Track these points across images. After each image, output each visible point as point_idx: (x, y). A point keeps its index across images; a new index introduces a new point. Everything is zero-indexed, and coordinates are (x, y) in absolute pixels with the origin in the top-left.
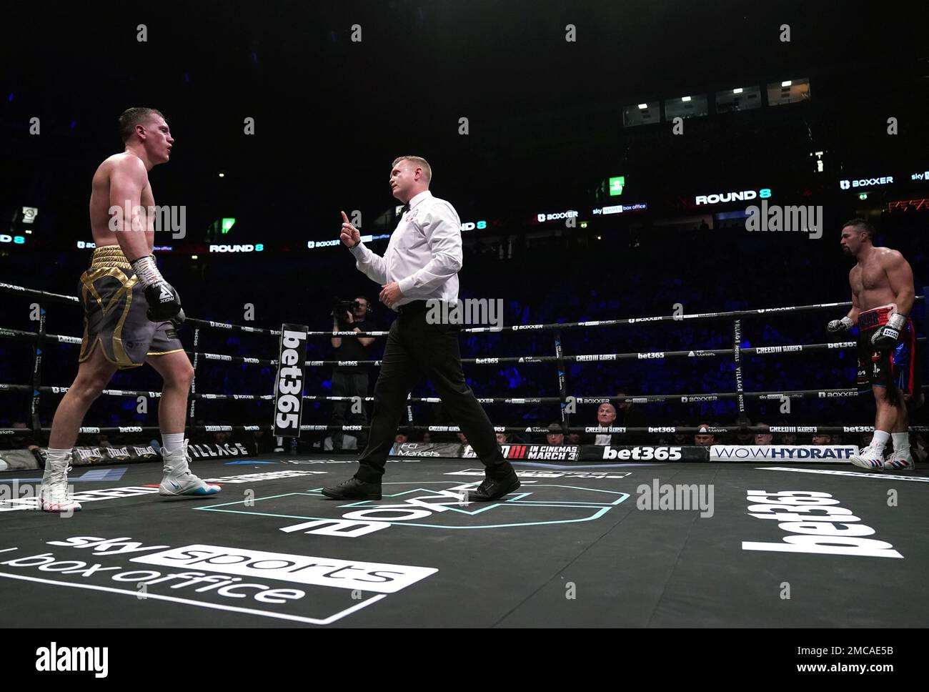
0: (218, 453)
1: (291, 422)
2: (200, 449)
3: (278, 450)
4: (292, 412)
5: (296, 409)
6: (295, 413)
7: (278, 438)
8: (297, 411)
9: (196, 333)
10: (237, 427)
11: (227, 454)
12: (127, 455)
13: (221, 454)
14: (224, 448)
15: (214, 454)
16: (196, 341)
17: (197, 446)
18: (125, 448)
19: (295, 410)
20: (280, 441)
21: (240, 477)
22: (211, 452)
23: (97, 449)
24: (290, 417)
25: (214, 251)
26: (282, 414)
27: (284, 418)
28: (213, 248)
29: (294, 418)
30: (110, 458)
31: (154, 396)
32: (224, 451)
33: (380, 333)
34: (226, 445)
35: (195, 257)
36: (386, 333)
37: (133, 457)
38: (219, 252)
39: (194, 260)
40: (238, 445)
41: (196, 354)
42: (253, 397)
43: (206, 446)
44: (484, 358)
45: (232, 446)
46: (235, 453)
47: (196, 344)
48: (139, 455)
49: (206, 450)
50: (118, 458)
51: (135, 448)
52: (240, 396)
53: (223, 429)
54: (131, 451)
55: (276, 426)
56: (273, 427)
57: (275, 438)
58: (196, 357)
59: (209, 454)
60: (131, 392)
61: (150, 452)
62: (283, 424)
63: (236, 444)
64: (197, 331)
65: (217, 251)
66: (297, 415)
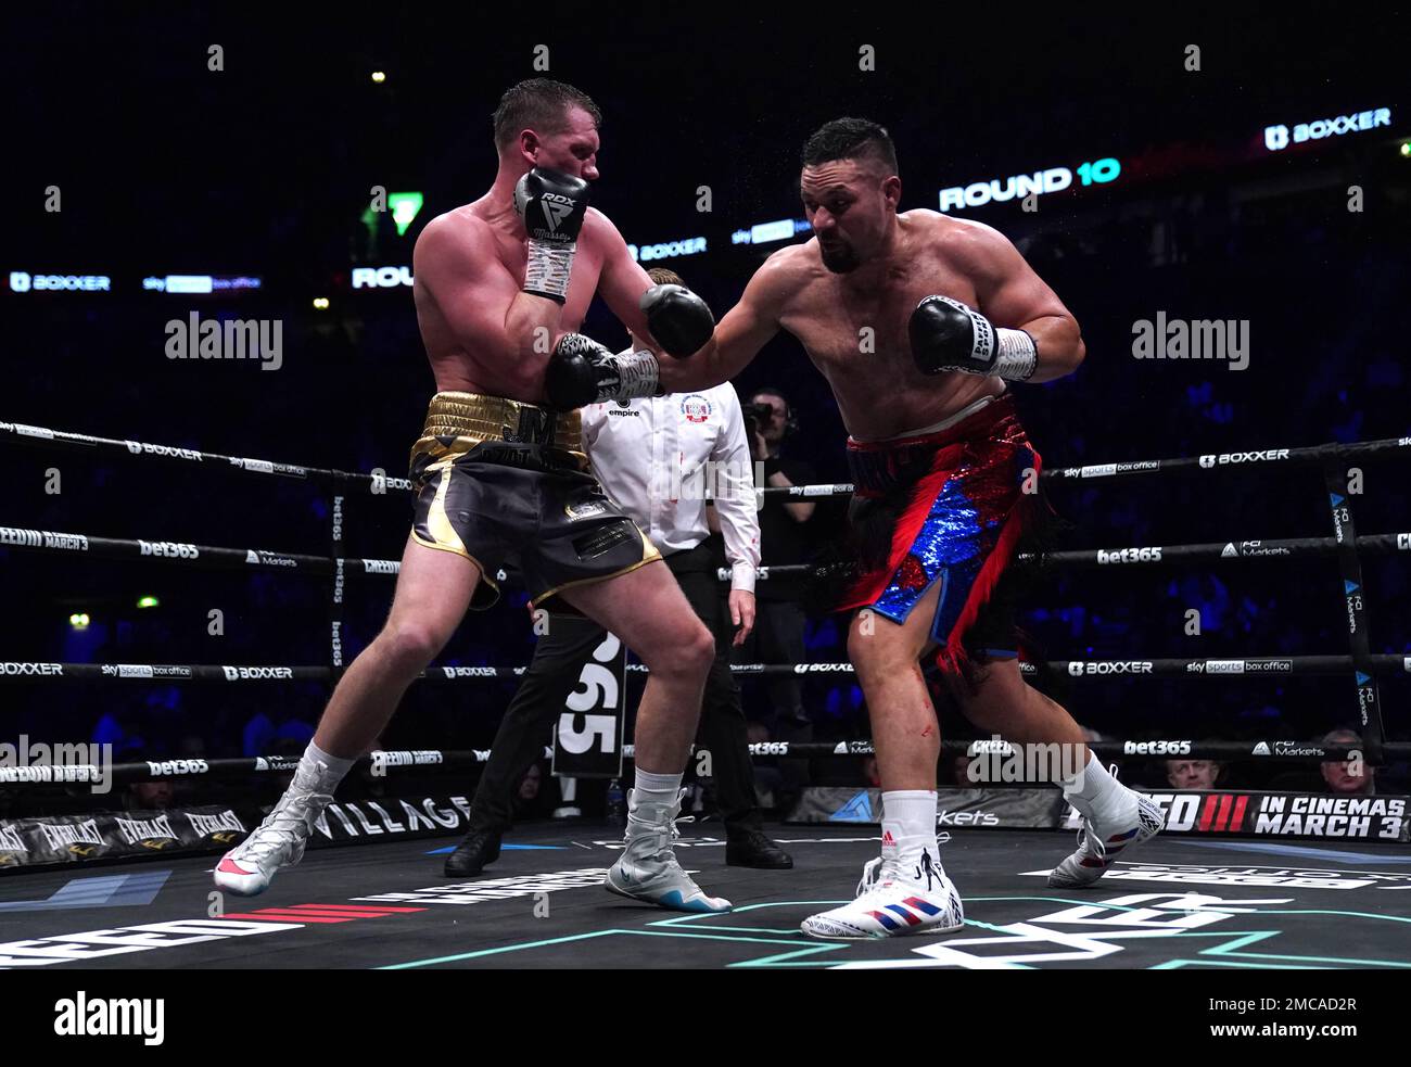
0: (406, 823)
1: (598, 737)
2: (360, 814)
3: (564, 812)
4: (599, 709)
5: (611, 701)
6: (608, 712)
7: (563, 780)
8: (613, 706)
9: (337, 508)
10: (458, 753)
11: (430, 825)
12: (170, 835)
13: (414, 826)
14: (423, 811)
15: (395, 828)
16: (337, 529)
17: (352, 807)
18: (164, 818)
19: (606, 705)
20: (569, 790)
21: (468, 887)
22: (388, 823)
23: (92, 822)
24: (595, 723)
25: (365, 284)
26: (572, 716)
27: (579, 726)
28: (362, 277)
29: (606, 726)
30: (126, 844)
31: (236, 676)
32: (424, 818)
33: (827, 489)
34: (428, 803)
35: (321, 303)
36: (843, 487)
37: (186, 840)
38: (378, 287)
39: (321, 311)
40: (459, 801)
41: (340, 562)
42: (493, 671)
43: (373, 805)
44: (1119, 547)
45: (443, 804)
46: (452, 822)
47: (337, 537)
48: (202, 835)
49: (375, 819)
50: (147, 844)
51: (189, 815)
52: (462, 671)
53: (418, 760)
54: (180, 825)
55: (559, 747)
56: (550, 752)
57: (557, 779)
58: (340, 571)
59: (383, 827)
60: (175, 669)
61: (228, 827)
62: (575, 743)
63: (453, 799)
64: (338, 500)
65: (372, 284)
66: (613, 718)
